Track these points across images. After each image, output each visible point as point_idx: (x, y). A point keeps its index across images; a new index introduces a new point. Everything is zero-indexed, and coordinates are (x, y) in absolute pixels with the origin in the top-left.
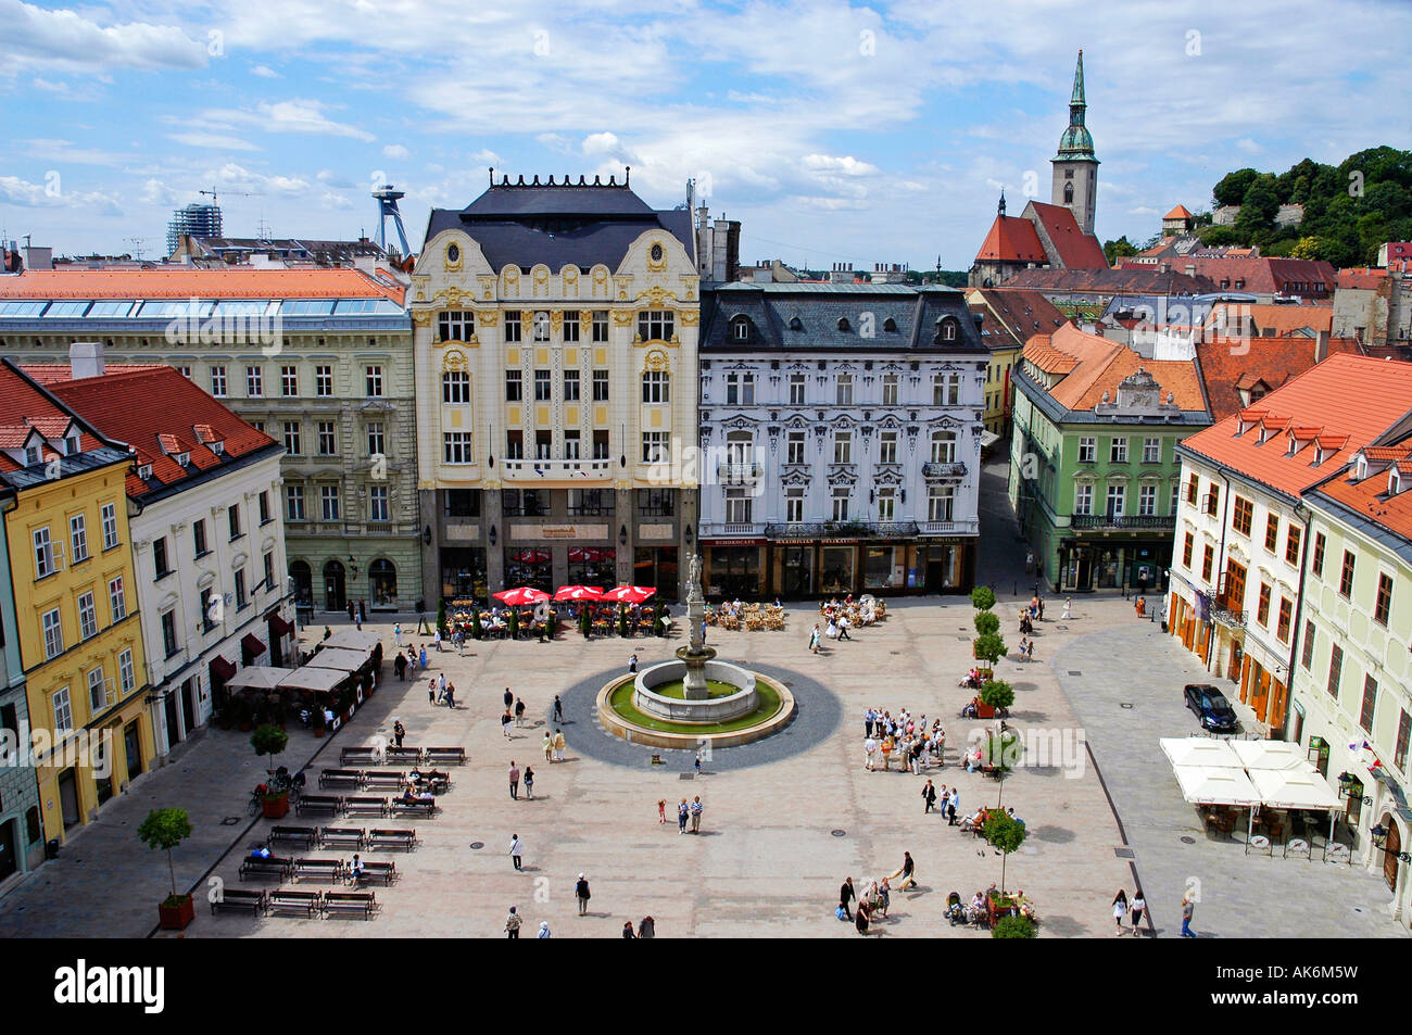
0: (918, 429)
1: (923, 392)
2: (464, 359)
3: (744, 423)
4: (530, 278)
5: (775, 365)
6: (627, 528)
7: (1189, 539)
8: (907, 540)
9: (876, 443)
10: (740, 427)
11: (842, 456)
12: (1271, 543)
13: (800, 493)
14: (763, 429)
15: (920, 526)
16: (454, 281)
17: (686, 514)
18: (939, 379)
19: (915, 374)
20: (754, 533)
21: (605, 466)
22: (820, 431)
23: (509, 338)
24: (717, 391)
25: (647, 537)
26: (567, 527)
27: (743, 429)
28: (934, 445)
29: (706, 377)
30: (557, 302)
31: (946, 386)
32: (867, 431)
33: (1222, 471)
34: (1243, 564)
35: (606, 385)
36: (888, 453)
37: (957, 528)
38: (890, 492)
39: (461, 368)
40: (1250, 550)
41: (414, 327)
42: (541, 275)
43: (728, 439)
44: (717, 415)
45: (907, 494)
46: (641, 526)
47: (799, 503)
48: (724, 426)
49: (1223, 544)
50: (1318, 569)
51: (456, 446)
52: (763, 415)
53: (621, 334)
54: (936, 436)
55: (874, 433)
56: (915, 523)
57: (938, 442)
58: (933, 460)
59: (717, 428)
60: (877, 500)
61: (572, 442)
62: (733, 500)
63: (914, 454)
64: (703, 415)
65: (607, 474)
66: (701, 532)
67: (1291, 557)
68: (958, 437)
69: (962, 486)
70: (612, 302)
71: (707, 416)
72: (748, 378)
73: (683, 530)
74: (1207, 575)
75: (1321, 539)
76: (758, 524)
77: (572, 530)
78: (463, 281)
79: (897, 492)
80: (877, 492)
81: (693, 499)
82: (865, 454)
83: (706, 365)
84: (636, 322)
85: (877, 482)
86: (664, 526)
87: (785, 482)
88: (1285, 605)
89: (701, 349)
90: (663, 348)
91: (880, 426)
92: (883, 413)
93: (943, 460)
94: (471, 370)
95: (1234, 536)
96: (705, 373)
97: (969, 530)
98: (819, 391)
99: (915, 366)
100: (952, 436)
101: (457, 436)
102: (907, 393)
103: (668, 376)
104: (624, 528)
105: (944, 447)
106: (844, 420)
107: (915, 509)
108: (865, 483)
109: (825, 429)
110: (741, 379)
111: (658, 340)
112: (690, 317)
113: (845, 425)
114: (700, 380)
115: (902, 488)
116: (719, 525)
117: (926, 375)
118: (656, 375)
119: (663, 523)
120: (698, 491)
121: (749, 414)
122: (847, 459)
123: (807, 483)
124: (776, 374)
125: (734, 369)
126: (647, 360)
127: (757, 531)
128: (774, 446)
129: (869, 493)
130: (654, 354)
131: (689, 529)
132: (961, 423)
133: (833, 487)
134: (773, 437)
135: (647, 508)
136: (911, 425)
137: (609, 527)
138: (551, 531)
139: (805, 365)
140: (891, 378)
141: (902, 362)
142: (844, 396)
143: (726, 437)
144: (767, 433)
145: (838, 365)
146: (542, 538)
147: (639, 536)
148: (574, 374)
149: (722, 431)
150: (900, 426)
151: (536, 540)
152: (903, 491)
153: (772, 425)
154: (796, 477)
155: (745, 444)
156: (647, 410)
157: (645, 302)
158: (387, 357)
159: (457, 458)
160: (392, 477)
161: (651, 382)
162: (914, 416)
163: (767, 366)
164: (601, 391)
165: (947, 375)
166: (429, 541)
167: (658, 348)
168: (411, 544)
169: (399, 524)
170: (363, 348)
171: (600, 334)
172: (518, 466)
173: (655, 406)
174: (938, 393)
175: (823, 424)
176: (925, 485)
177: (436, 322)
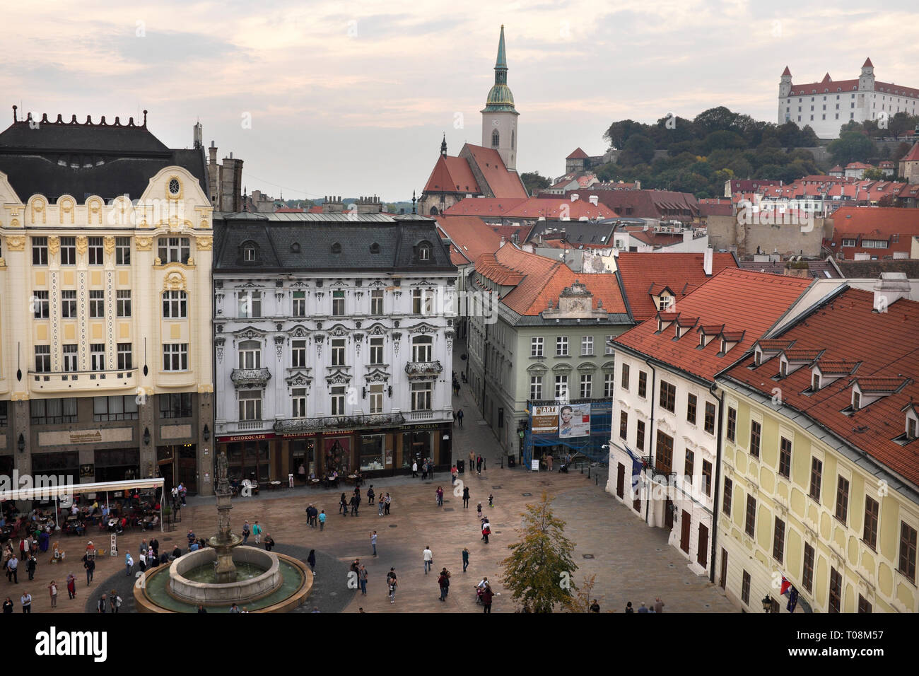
0: (400, 335)
1: (404, 304)
3: (253, 333)
4: (57, 208)
5: (279, 283)
6: (149, 429)
7: (624, 416)
8: (394, 427)
9: (366, 347)
10: (250, 338)
11: (338, 358)
12: (691, 417)
13: (303, 392)
14: (270, 338)
15: (405, 417)
17: (204, 414)
18: (418, 293)
19: (397, 289)
20: (263, 429)
21: (129, 375)
22: (319, 339)
23: (36, 261)
24: (230, 305)
25: (168, 437)
26: (94, 432)
27: (253, 339)
28: (414, 348)
29: (220, 295)
30: (82, 229)
32: (358, 337)
33: (649, 360)
34: (670, 435)
35: (128, 304)
36: (377, 356)
37: (436, 417)
38: (379, 389)
40: (675, 423)
42: (66, 205)
43: (240, 348)
44: (230, 327)
45: (394, 390)
46: (163, 428)
47: (303, 401)
48: (236, 337)
49: (652, 419)
50: (731, 436)
52: (269, 326)
53: (144, 258)
54: (416, 340)
55: (364, 339)
56: (401, 413)
57: (417, 345)
58: (414, 359)
59: (230, 339)
60: (368, 395)
61: (98, 354)
62: (245, 401)
63: (399, 355)
64: (217, 326)
65: (130, 382)
66: (217, 431)
67: (709, 427)
68: (434, 340)
69: (438, 380)
70: (134, 229)
71: (220, 329)
72: (257, 294)
73: (201, 429)
74: (640, 445)
75: (732, 413)
76: (268, 421)
77: (98, 434)
79: (386, 388)
80: (368, 389)
81: (209, 401)
82: (358, 357)
83: (217, 284)
84: (156, 247)
85: (368, 380)
86: (184, 426)
87: (290, 384)
88: (707, 466)
89: (215, 270)
90: (180, 269)
91: (369, 333)
92: (371, 322)
93: (422, 360)
95: (661, 413)
96: (218, 292)
97: (445, 418)
98: (318, 305)
99: (397, 282)
100: (429, 340)
102: (391, 304)
103: (185, 294)
105: (422, 349)
106: (339, 329)
107: (399, 402)
108: (358, 382)
109: (323, 337)
110: (250, 296)
111: (176, 263)
112: (204, 243)
113: (340, 333)
114: (214, 298)
115: (389, 385)
116: (233, 423)
117: (407, 289)
118: (174, 294)
119: (182, 424)
120: (214, 394)
121: (256, 325)
122: (342, 361)
123: (308, 383)
124: (280, 291)
125: (244, 286)
126: (167, 280)
127: (267, 427)
128: (279, 352)
129: (361, 390)
130: (172, 276)
131: (206, 427)
132: (436, 328)
133: (331, 386)
134: (279, 345)
135: (167, 411)
136: (395, 331)
137: (133, 430)
138: (78, 436)
139: (305, 283)
140: (378, 293)
141: (387, 279)
142: (338, 308)
143: (237, 346)
144: (274, 342)
145: (333, 282)
146: (70, 443)
147: (160, 436)
148: (99, 294)
149: (234, 341)
150: (386, 332)
151: (63, 445)
152: (390, 387)
153: (277, 335)
154: (299, 378)
155: (254, 352)
156: (167, 325)
157: (164, 229)
161: (170, 300)
162: (397, 324)
163: (272, 285)
164: (124, 309)
165: (424, 289)
167: (176, 270)
171: (123, 257)
172: (47, 378)
173: (175, 320)
174: (417, 304)
176: (408, 380)
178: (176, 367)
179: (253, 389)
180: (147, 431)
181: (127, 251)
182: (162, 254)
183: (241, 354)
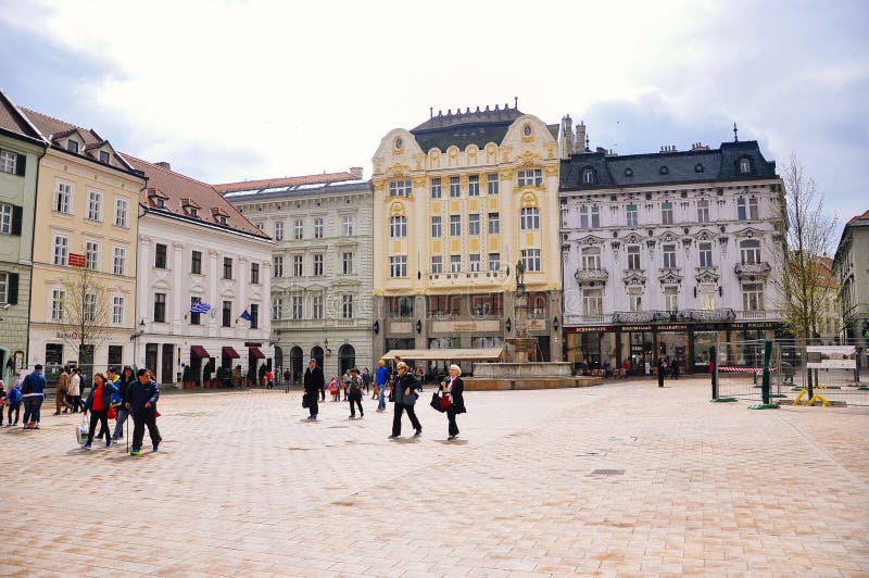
0: (727, 239)
2: (403, 208)
3: (594, 241)
4: (446, 155)
5: (614, 198)
6: (511, 319)
9: (695, 251)
10: (591, 244)
11: (670, 262)
13: (639, 291)
14: (608, 244)
15: (736, 314)
16: (399, 160)
17: (554, 310)
19: (721, 198)
20: (604, 322)
21: (496, 275)
22: (651, 244)
23: (434, 196)
24: (573, 218)
26: (471, 323)
27: (593, 246)
28: (742, 252)
29: (565, 210)
30: (463, 168)
31: (748, 206)
32: (687, 242)
35: (497, 223)
36: (706, 260)
38: (710, 289)
39: (401, 213)
41: (373, 190)
42: (453, 153)
43: (583, 254)
44: (573, 236)
45: (725, 290)
47: (639, 299)
48: (580, 243)
51: (397, 265)
52: (607, 235)
53: (506, 186)
54: (743, 244)
55: (693, 243)
56: (732, 311)
57: (745, 249)
58: (743, 263)
59: (574, 246)
60: (699, 295)
61: (475, 263)
62: (588, 298)
63: (728, 258)
64: (564, 236)
65: (496, 280)
66: (565, 322)
68: (762, 244)
69: (769, 281)
70: (499, 165)
71: (566, 237)
72: (595, 209)
73: (552, 320)
76: (608, 315)
77: (474, 325)
78: (405, 159)
79: (716, 288)
80: (698, 289)
81: (558, 297)
82: (687, 260)
83: (563, 201)
84: (516, 177)
87: (627, 283)
89: (561, 190)
90: (533, 191)
91: (697, 238)
92: (699, 228)
93: (751, 262)
94: (407, 215)
96: (564, 207)
98: (649, 215)
99: (720, 192)
100: (756, 244)
101: (398, 258)
102: (716, 212)
103: (537, 210)
104: (509, 319)
105: (751, 253)
106: (669, 235)
107: (730, 301)
108: (689, 282)
109: (691, 241)
110: (590, 210)
111: (531, 186)
112: (552, 170)
113: (670, 239)
114: (561, 212)
115: (719, 286)
116: (579, 316)
117: (730, 198)
118: (529, 210)
120: (562, 291)
121: (597, 234)
122: (674, 265)
123: (643, 283)
124: (614, 204)
125: (584, 203)
126: (522, 199)
127: (608, 321)
128: (616, 256)
129: (692, 290)
130: (527, 195)
131: (556, 319)
132: (762, 233)
133: (664, 286)
134: (616, 250)
136: (722, 235)
137: (499, 322)
138: (460, 326)
139: (636, 197)
140: (703, 203)
141: (710, 190)
142: (668, 218)
143: (581, 251)
144: (611, 247)
145: (661, 196)
148: (475, 216)
149: (578, 247)
150: (713, 238)
151: (449, 332)
153: (614, 241)
154: (635, 279)
155: (595, 256)
156: (524, 234)
157: (520, 162)
158: (357, 210)
159: (398, 274)
160: (356, 287)
161: (526, 216)
162: (723, 230)
163: (608, 199)
164: (494, 228)
165: (747, 198)
166: (377, 331)
167: (530, 191)
168: (365, 333)
169: (359, 319)
170: (342, 206)
171: (493, 189)
172: (437, 277)
173: (530, 232)
174: (742, 212)
175: (652, 239)
176: (737, 282)
177: (388, 188)
178: (531, 269)
179: (595, 287)
180: (509, 321)
181: (496, 184)
182: (521, 183)
183: (584, 259)
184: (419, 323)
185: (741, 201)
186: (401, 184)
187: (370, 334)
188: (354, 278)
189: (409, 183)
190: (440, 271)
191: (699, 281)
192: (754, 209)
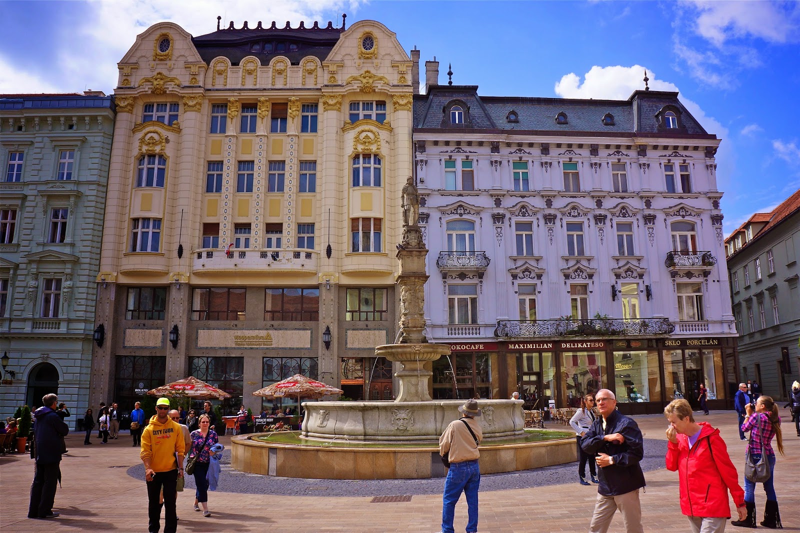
0: (654, 218)
1: (655, 180)
2: (162, 142)
3: (465, 210)
4: (239, 69)
5: (495, 148)
6: (331, 328)
9: (611, 232)
10: (461, 215)
11: (575, 247)
13: (533, 289)
14: (486, 216)
19: (643, 160)
20: (481, 336)
21: (308, 256)
22: (550, 219)
23: (213, 129)
24: (434, 174)
25: (356, 345)
26: (263, 333)
27: (465, 216)
28: (674, 236)
29: (422, 161)
30: (264, 90)
31: (677, 174)
32: (600, 219)
35: (313, 176)
36: (626, 246)
37: (713, 328)
39: (157, 149)
43: (448, 229)
44: (434, 202)
45: (654, 290)
46: (349, 333)
47: (533, 302)
48: (443, 213)
51: (143, 233)
52: (485, 202)
54: (675, 226)
55: (608, 221)
57: (677, 234)
58: (675, 250)
59: (435, 215)
61: (274, 235)
62: (456, 297)
65: (310, 265)
68: (698, 227)
69: (710, 279)
70: (321, 89)
72: (467, 162)
76: (486, 326)
77: (268, 335)
79: (642, 287)
80: (619, 287)
82: (601, 246)
83: (419, 147)
86: (377, 332)
87: (515, 277)
89: (415, 130)
90: (373, 128)
91: (613, 214)
92: (615, 201)
93: (685, 251)
94: (168, 153)
96: (420, 157)
97: (726, 330)
98: (546, 177)
99: (642, 151)
101: (146, 221)
102: (637, 179)
103: (379, 159)
104: (328, 328)
106: (574, 208)
107: (663, 307)
108: (604, 279)
110: (459, 164)
111: (369, 121)
112: (402, 102)
113: (576, 214)
114: (416, 164)
115: (646, 284)
116: (442, 326)
117: (655, 161)
118: (367, 156)
119: (375, 329)
121: (468, 200)
122: (581, 252)
123: (539, 277)
124: (496, 157)
125: (451, 152)
126: (357, 139)
127: (487, 335)
128: (499, 234)
129: (610, 289)
130: (364, 134)
132: (698, 212)
133: (569, 282)
134: (499, 224)
135: (356, 311)
136: (647, 213)
137: (312, 333)
138: (244, 338)
139: (527, 150)
140: (620, 165)
141: (629, 147)
142: (571, 182)
143: (445, 226)
144: (491, 221)
145: (562, 150)
146: (234, 346)
147: (346, 343)
149: (440, 218)
150: (635, 215)
151: (226, 348)
152: (647, 286)
153: (496, 211)
154: (527, 270)
155: (467, 234)
156: (357, 194)
157: (356, 86)
158: (84, 141)
159: (144, 248)
160: (69, 266)
161: (361, 165)
162: (648, 204)
163: (486, 150)
164: (308, 183)
165: (677, 162)
166: (100, 342)
167: (368, 128)
168: (79, 346)
169: (69, 321)
170: (61, 132)
171: (309, 125)
172: (210, 255)
173: (367, 191)
174: (670, 180)
175: (551, 211)
176: (670, 280)
177: (139, 111)
178: (366, 248)
179: (467, 281)
180: (328, 332)
181: (315, 118)
182: (354, 118)
183: (450, 236)
184: (175, 330)
185: (669, 167)
186: (162, 106)
187: (89, 347)
188: (67, 250)
189: (175, 106)
190: (216, 245)
191: (618, 276)
192: (686, 180)
